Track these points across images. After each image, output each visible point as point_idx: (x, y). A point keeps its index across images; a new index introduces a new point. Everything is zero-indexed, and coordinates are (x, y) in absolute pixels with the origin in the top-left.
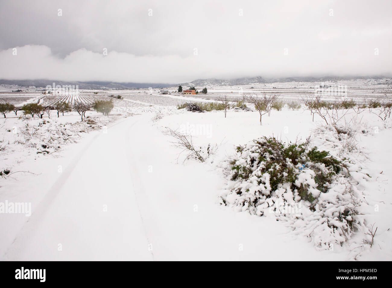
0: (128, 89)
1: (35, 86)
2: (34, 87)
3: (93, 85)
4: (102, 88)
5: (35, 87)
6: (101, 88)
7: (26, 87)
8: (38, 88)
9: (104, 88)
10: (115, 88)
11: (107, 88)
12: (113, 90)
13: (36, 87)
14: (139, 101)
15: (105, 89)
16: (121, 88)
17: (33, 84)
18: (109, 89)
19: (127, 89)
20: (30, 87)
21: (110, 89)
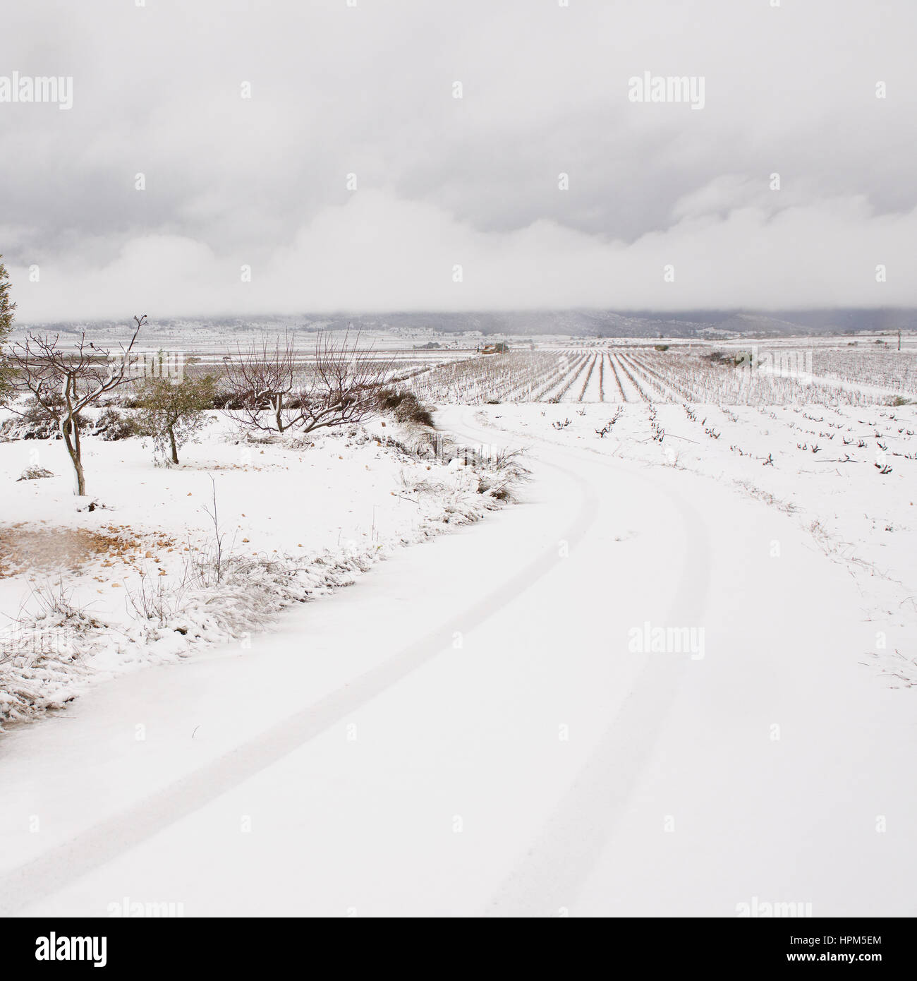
0: (807, 333)
1: (480, 331)
2: (478, 334)
3: (669, 322)
4: (702, 331)
5: (481, 333)
6: (698, 331)
7: (455, 335)
8: (489, 337)
9: (711, 330)
10: (753, 330)
11: (722, 332)
12: (743, 337)
13: (485, 334)
14: (834, 375)
15: (713, 335)
16: (779, 332)
17: (475, 324)
18: (730, 335)
19: (802, 334)
20: (467, 334)
21: (733, 335)
